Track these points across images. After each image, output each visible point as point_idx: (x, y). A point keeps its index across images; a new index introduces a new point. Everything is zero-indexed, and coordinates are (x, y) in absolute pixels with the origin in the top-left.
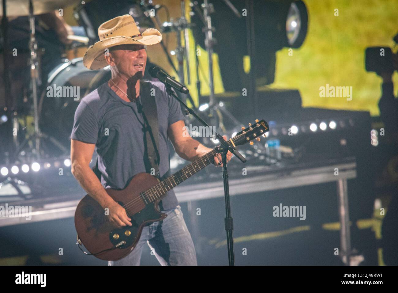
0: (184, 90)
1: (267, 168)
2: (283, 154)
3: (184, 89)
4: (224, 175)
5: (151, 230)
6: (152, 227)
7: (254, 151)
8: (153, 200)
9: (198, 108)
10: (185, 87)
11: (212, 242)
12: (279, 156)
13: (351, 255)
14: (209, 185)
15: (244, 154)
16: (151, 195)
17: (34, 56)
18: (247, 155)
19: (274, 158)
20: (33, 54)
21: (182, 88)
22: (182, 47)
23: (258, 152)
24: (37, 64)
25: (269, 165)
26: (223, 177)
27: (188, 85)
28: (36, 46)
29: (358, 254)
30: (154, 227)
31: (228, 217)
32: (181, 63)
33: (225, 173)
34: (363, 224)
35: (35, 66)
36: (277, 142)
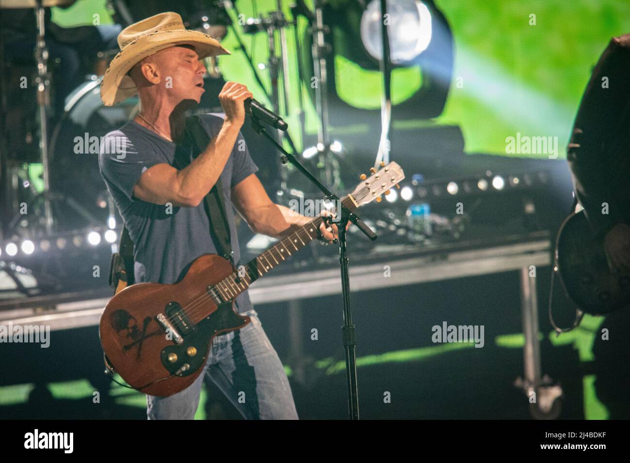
0: (280, 124)
1: (410, 249)
2: (434, 225)
3: (281, 122)
4: (342, 259)
5: (216, 349)
6: (217, 344)
7: (389, 222)
8: (230, 298)
9: (302, 153)
10: (281, 119)
11: (322, 364)
12: (428, 230)
13: (540, 388)
14: (318, 274)
15: (372, 226)
16: (226, 290)
17: (43, 69)
18: (378, 228)
19: (421, 232)
20: (42, 68)
21: (277, 121)
22: (275, 58)
23: (395, 223)
24: (47, 82)
25: (412, 243)
26: (341, 263)
27: (285, 117)
28: (45, 55)
29: (552, 385)
30: (220, 344)
31: (348, 325)
32: (274, 83)
33: (344, 256)
34: (559, 338)
35: (45, 86)
36: (426, 208)
